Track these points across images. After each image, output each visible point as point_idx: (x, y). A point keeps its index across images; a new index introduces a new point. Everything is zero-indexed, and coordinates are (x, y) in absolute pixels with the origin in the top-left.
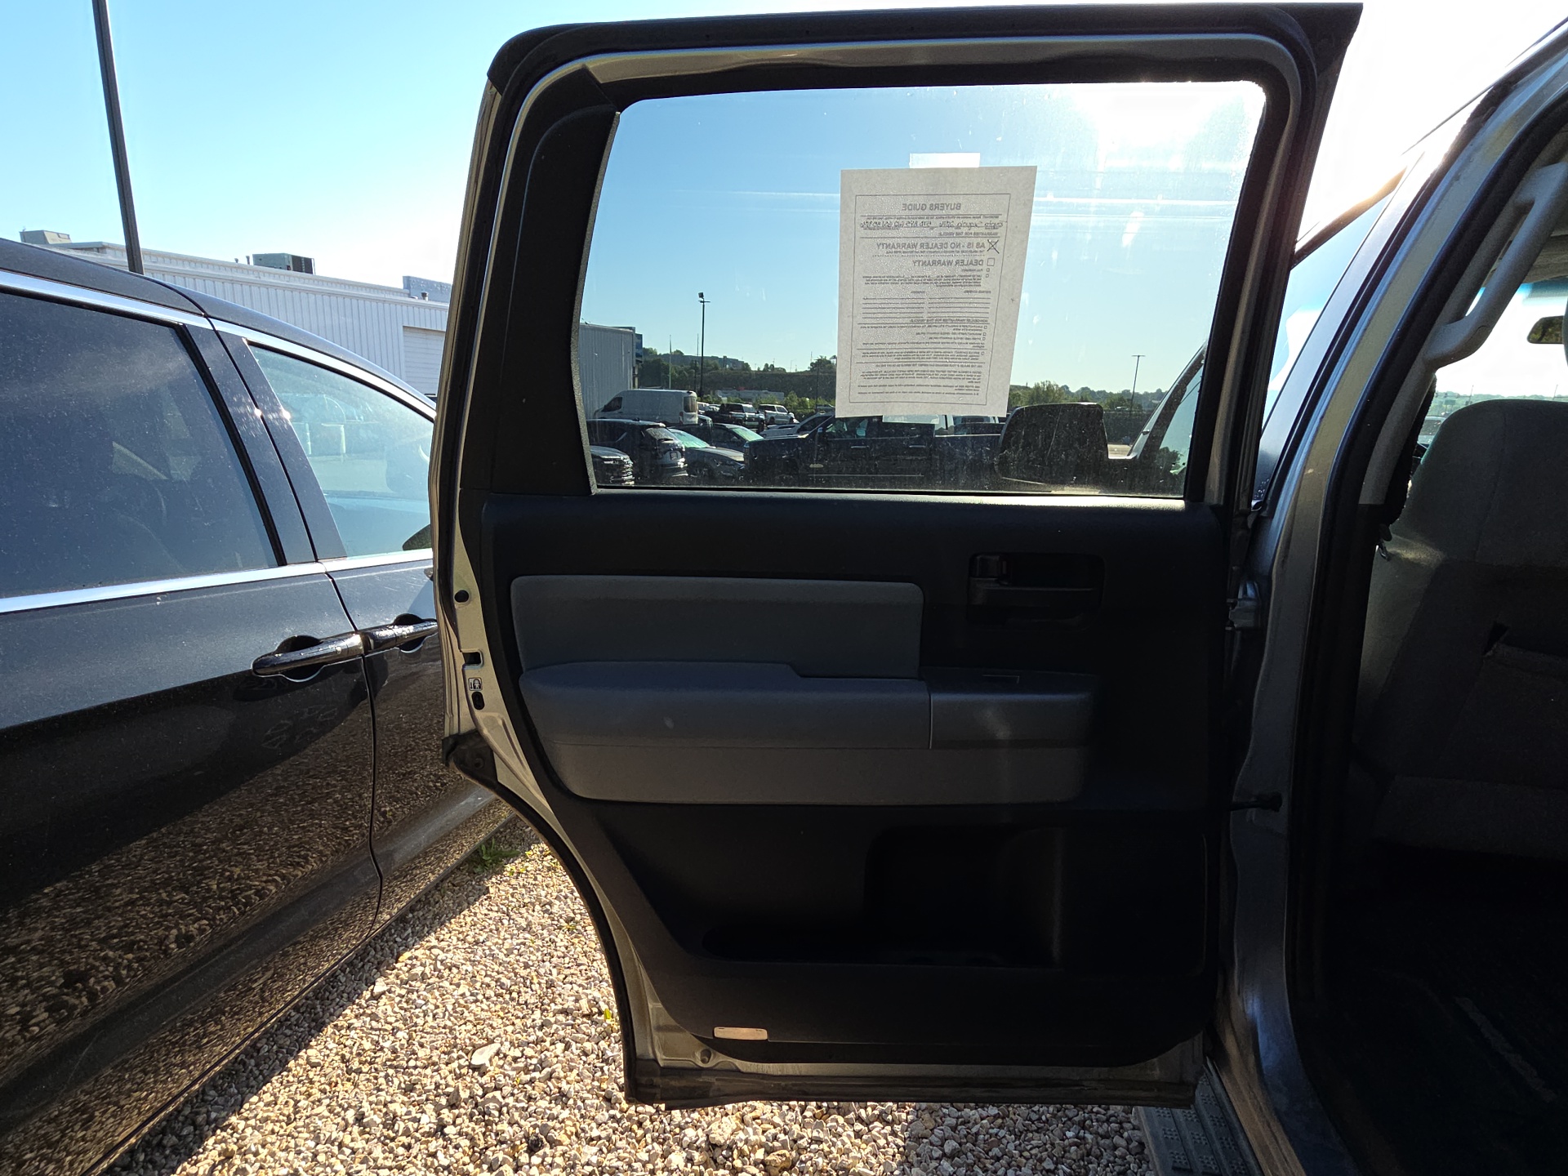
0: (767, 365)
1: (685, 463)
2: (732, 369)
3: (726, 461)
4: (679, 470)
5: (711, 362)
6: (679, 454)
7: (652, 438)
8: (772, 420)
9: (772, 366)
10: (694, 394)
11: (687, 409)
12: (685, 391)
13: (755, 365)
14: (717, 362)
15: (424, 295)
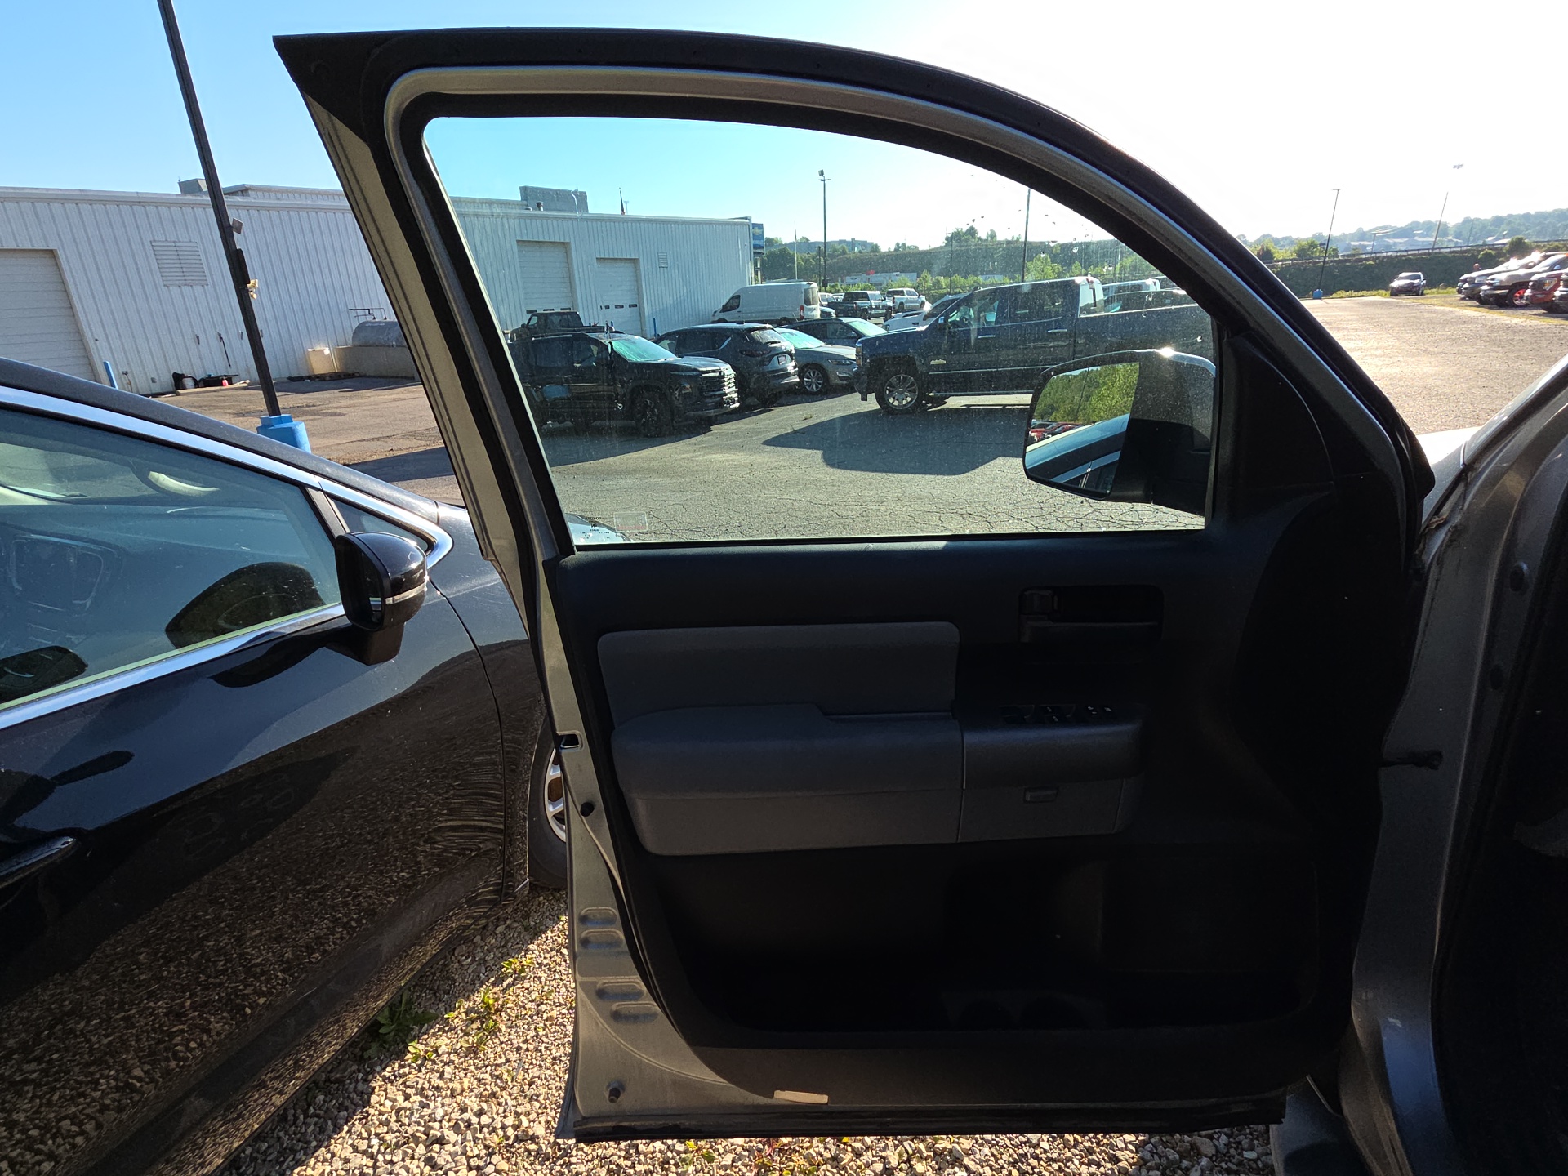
0: (898, 244)
1: (795, 367)
2: (860, 252)
3: (840, 361)
4: (788, 375)
5: (838, 247)
6: (788, 357)
7: (758, 343)
8: (901, 308)
9: (904, 244)
10: (815, 285)
11: (808, 302)
12: (805, 283)
13: (886, 246)
14: (844, 245)
15: (539, 205)
